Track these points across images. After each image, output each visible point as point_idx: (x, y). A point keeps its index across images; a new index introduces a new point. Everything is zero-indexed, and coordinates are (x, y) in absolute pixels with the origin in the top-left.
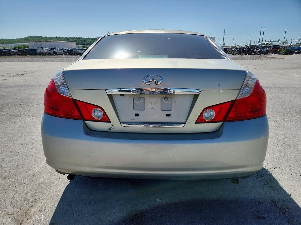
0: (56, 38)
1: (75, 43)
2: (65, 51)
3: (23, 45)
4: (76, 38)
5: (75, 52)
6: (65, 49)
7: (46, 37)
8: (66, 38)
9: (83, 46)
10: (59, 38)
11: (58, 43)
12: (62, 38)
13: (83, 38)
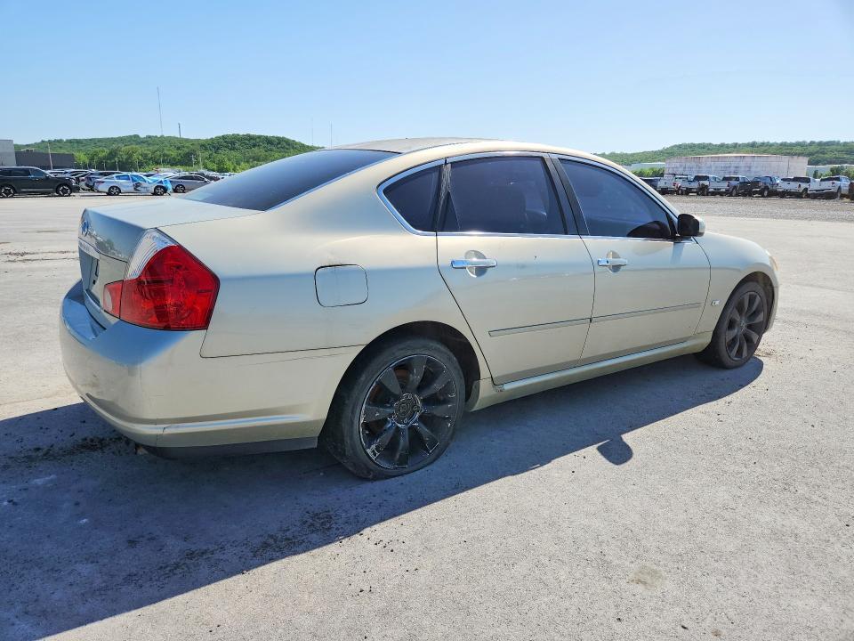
0: (753, 145)
1: (806, 160)
2: (734, 183)
3: (652, 169)
4: (820, 144)
5: (767, 188)
6: (737, 179)
7: (722, 145)
8: (784, 145)
9: (832, 170)
10: (763, 144)
11: (750, 160)
12: (772, 145)
13: (845, 144)
